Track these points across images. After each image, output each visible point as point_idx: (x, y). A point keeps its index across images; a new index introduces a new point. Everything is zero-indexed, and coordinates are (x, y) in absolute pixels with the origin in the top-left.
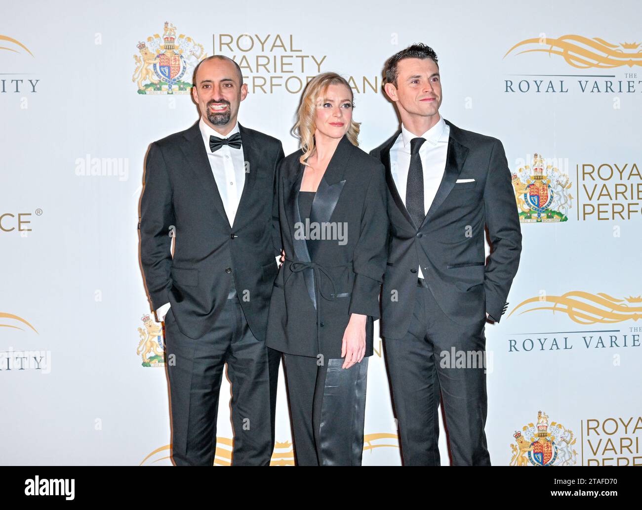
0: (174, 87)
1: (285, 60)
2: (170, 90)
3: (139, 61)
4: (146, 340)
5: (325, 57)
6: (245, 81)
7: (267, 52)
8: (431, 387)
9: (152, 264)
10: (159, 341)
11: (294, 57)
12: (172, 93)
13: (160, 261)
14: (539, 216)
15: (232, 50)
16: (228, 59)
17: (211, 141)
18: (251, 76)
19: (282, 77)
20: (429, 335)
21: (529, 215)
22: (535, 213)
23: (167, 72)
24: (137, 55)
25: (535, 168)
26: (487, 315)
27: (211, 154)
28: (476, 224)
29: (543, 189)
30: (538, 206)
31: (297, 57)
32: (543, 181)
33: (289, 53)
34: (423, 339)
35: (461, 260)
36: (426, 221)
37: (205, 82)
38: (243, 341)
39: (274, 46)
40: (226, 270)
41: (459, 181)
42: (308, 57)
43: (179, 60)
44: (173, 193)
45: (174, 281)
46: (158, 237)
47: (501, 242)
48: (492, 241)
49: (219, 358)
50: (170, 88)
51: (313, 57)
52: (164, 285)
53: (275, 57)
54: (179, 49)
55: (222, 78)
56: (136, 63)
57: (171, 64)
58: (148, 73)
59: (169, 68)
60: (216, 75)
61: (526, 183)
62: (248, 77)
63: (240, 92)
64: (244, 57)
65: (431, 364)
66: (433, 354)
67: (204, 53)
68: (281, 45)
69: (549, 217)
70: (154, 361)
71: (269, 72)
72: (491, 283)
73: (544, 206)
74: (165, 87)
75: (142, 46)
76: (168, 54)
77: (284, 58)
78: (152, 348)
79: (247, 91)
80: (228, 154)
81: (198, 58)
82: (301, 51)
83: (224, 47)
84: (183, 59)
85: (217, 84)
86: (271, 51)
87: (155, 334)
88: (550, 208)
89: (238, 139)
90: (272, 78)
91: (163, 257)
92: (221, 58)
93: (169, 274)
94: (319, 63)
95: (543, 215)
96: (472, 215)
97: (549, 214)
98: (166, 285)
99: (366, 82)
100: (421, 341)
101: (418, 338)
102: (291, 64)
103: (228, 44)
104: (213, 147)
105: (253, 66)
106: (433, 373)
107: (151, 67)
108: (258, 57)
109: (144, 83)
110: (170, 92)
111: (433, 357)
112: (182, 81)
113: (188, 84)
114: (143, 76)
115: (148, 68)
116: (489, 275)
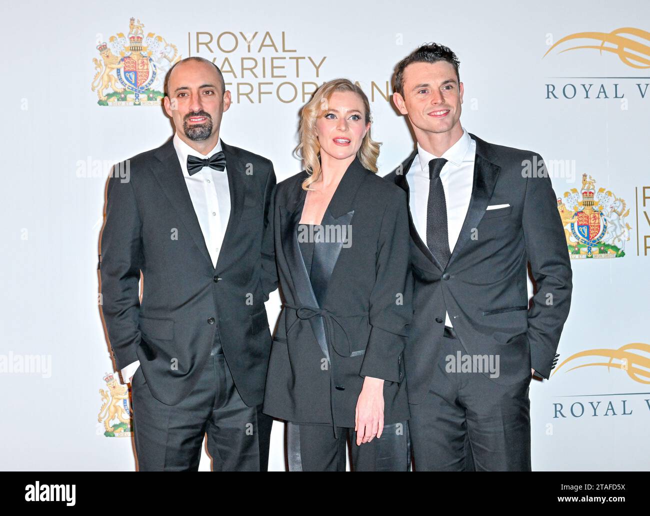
0: (142, 96)
1: (277, 63)
2: (137, 100)
3: (100, 65)
4: (109, 404)
5: (325, 58)
6: (227, 88)
7: (254, 53)
8: (462, 462)
9: (116, 313)
10: (125, 406)
11: (288, 58)
12: (139, 104)
13: (126, 310)
14: (589, 250)
15: (211, 51)
16: (207, 61)
17: (189, 162)
18: (235, 82)
19: (272, 83)
20: (462, 396)
21: (576, 249)
22: (585, 247)
23: (133, 79)
24: (97, 59)
25: (583, 191)
26: (533, 371)
27: (188, 178)
28: (516, 259)
29: (594, 217)
30: (588, 238)
31: (290, 58)
32: (594, 207)
33: (281, 54)
34: (453, 403)
35: (499, 304)
36: (452, 260)
37: (180, 89)
38: (228, 406)
39: (262, 45)
40: (209, 321)
41: (490, 208)
42: (304, 58)
43: (147, 64)
44: (142, 225)
45: (144, 335)
46: (124, 280)
47: (546, 280)
48: (536, 279)
49: (197, 428)
50: (137, 97)
51: (310, 58)
52: (132, 338)
53: (264, 59)
54: (148, 51)
55: (201, 83)
56: (96, 68)
57: (139, 69)
58: (110, 80)
59: (136, 73)
60: (193, 80)
61: (573, 211)
62: (231, 84)
63: (222, 101)
64: (226, 59)
65: (462, 433)
66: (466, 421)
67: (178, 55)
68: (271, 44)
69: (602, 252)
70: (119, 430)
71: (256, 77)
72: (536, 331)
73: (596, 238)
74: (131, 97)
75: (103, 48)
76: (135, 56)
77: (274, 60)
78: (116, 414)
79: (230, 99)
80: (210, 178)
81: (170, 61)
82: (295, 51)
83: (202, 47)
84: (152, 63)
85: (195, 91)
86: (259, 51)
87: (120, 396)
88: (603, 240)
89: (221, 159)
90: (260, 84)
91: (130, 305)
92: (199, 59)
93: (137, 326)
94: (317, 65)
95: (594, 249)
96: (509, 249)
97: (602, 248)
98: (134, 339)
99: (375, 88)
100: (450, 405)
101: (446, 400)
102: (283, 67)
103: (206, 44)
104: (191, 169)
105: (237, 70)
106: (465, 444)
107: (114, 73)
108: (243, 59)
109: (106, 92)
110: (137, 103)
111: (465, 424)
112: (151, 90)
113: (158, 93)
114: (105, 83)
115: (110, 74)
116: (533, 322)
